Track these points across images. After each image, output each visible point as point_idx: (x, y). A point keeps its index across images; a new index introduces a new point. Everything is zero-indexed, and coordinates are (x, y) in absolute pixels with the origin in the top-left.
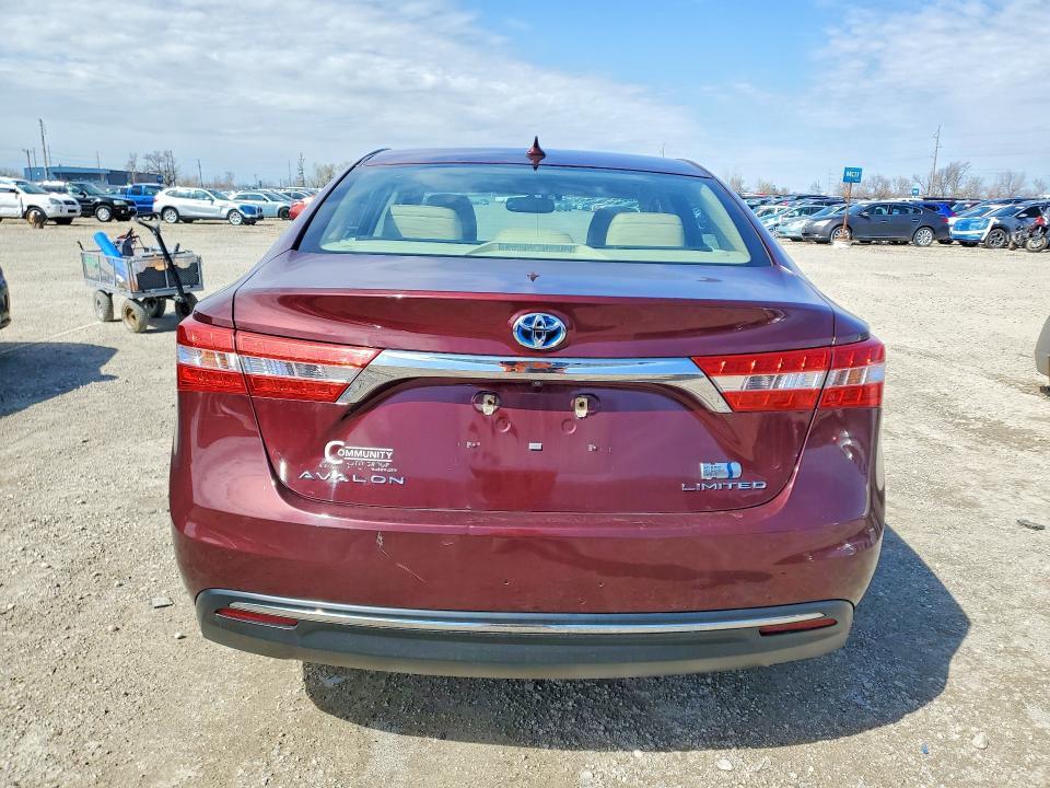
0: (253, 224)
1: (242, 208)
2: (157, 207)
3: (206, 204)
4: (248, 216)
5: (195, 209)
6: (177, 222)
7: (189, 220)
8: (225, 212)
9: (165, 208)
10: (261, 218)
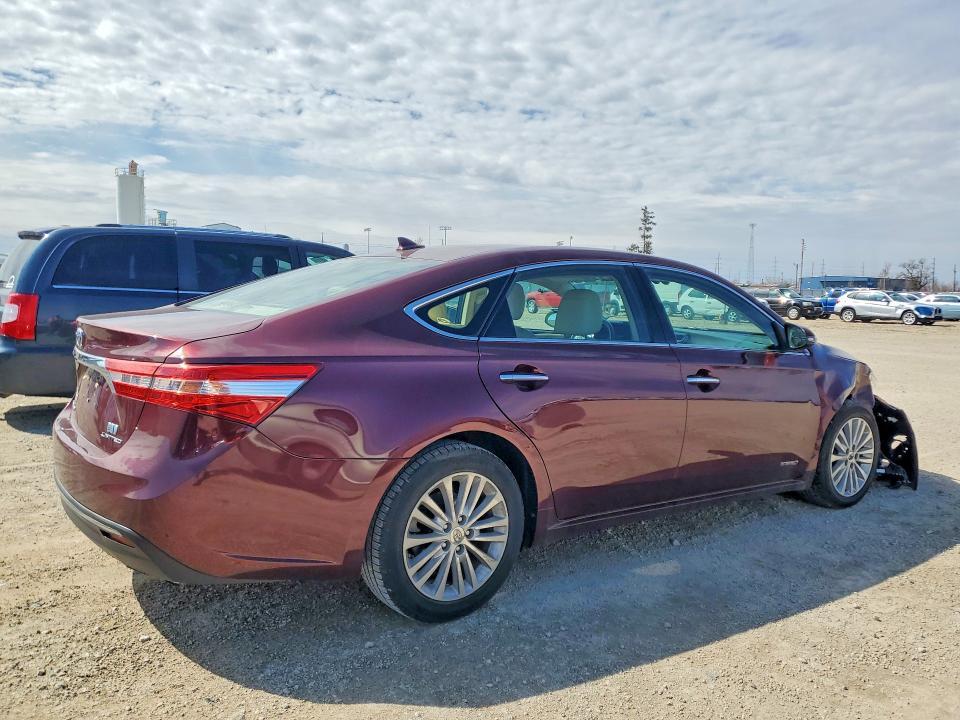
0: (930, 324)
1: (917, 309)
2: (838, 307)
3: (882, 305)
4: (923, 316)
5: (871, 309)
6: (853, 321)
7: (867, 320)
8: (900, 312)
9: (845, 309)
10: (940, 319)
